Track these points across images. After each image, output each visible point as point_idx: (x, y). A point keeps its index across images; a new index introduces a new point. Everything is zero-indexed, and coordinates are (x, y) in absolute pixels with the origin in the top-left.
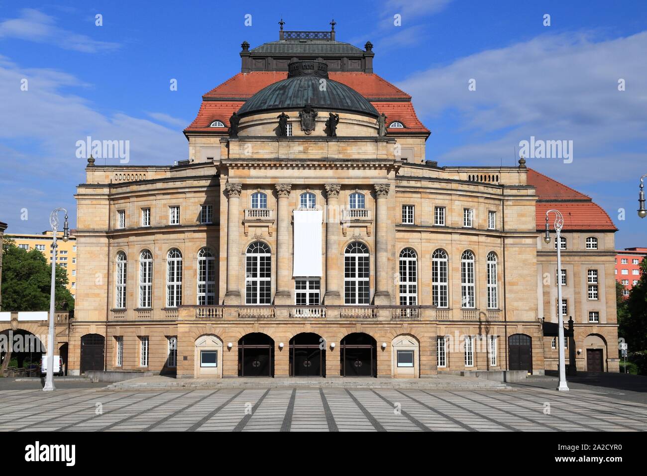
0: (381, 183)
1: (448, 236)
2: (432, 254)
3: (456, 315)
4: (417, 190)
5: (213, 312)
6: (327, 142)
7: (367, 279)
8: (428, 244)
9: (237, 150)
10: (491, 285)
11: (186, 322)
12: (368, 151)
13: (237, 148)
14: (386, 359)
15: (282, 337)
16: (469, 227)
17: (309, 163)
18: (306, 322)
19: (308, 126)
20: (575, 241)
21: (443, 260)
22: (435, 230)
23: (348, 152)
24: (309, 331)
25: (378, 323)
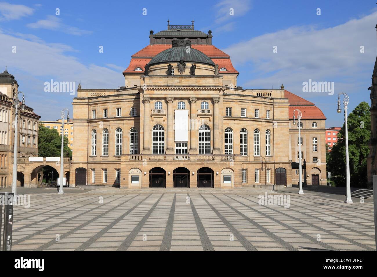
0: (216, 97)
1: (248, 122)
2: (240, 130)
3: (251, 159)
4: (233, 100)
5: (137, 158)
6: (191, 78)
7: (209, 142)
8: (238, 126)
9: (148, 81)
10: (267, 145)
11: (124, 162)
12: (210, 82)
13: (148, 80)
14: (218, 180)
15: (169, 169)
16: (257, 117)
17: (182, 87)
18: (181, 162)
19: (181, 70)
20: (307, 124)
21: (245, 133)
22: (241, 119)
23: (201, 82)
24: (182, 167)
25: (215, 163)
